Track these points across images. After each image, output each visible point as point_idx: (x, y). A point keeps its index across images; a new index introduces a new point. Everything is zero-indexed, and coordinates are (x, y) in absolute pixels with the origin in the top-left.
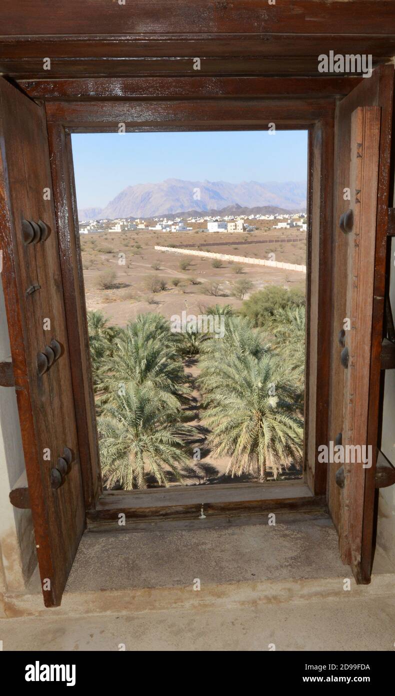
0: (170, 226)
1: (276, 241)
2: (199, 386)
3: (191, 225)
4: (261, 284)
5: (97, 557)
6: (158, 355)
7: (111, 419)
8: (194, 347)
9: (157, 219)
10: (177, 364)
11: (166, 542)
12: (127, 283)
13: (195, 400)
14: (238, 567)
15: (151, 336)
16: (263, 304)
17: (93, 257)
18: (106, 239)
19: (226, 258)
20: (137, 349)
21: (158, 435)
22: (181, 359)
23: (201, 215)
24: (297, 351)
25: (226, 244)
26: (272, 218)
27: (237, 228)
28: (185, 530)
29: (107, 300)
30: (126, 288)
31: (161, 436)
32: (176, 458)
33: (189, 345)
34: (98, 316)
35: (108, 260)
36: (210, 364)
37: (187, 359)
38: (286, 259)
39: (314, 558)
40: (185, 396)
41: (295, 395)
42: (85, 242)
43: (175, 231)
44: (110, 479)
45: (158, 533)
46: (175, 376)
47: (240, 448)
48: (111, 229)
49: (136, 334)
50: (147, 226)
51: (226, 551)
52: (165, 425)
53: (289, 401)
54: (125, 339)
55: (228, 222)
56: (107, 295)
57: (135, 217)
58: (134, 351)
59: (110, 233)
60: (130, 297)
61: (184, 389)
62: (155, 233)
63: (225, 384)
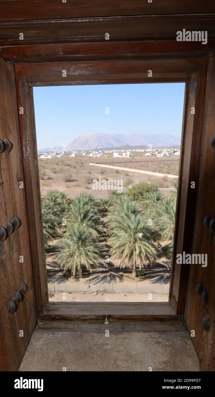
0: (96, 154)
1: (145, 162)
2: (107, 226)
3: (106, 154)
4: (137, 181)
5: (41, 349)
6: (89, 212)
7: (67, 240)
8: (106, 209)
9: (91, 151)
10: (98, 216)
11: (83, 341)
12: (77, 180)
13: (105, 233)
14: (128, 367)
15: (86, 203)
16: (138, 190)
17: (62, 168)
18: (68, 160)
19: (121, 169)
20: (80, 209)
21: (88, 248)
22: (99, 214)
23: (111, 149)
24: (153, 212)
25: (122, 162)
26: (143, 151)
27: (127, 155)
28: (95, 332)
29: (68, 187)
30: (76, 182)
31: (89, 248)
32: (95, 258)
33: (103, 208)
34: (63, 193)
35: (68, 169)
36: (112, 217)
37: (102, 214)
38: (149, 170)
39: (179, 363)
40: (100, 230)
41: (151, 232)
42: (59, 161)
43: (99, 156)
44: (66, 266)
45: (79, 333)
46: (96, 222)
47: (124, 255)
48: (70, 155)
49: (79, 202)
50: (86, 154)
51: (120, 352)
52: (91, 243)
53: (148, 235)
54: (75, 204)
55: (123, 153)
56: (68, 185)
57: (81, 150)
58: (78, 210)
59: (70, 157)
60: (78, 186)
61: (100, 227)
62: (90, 157)
63: (119, 226)
